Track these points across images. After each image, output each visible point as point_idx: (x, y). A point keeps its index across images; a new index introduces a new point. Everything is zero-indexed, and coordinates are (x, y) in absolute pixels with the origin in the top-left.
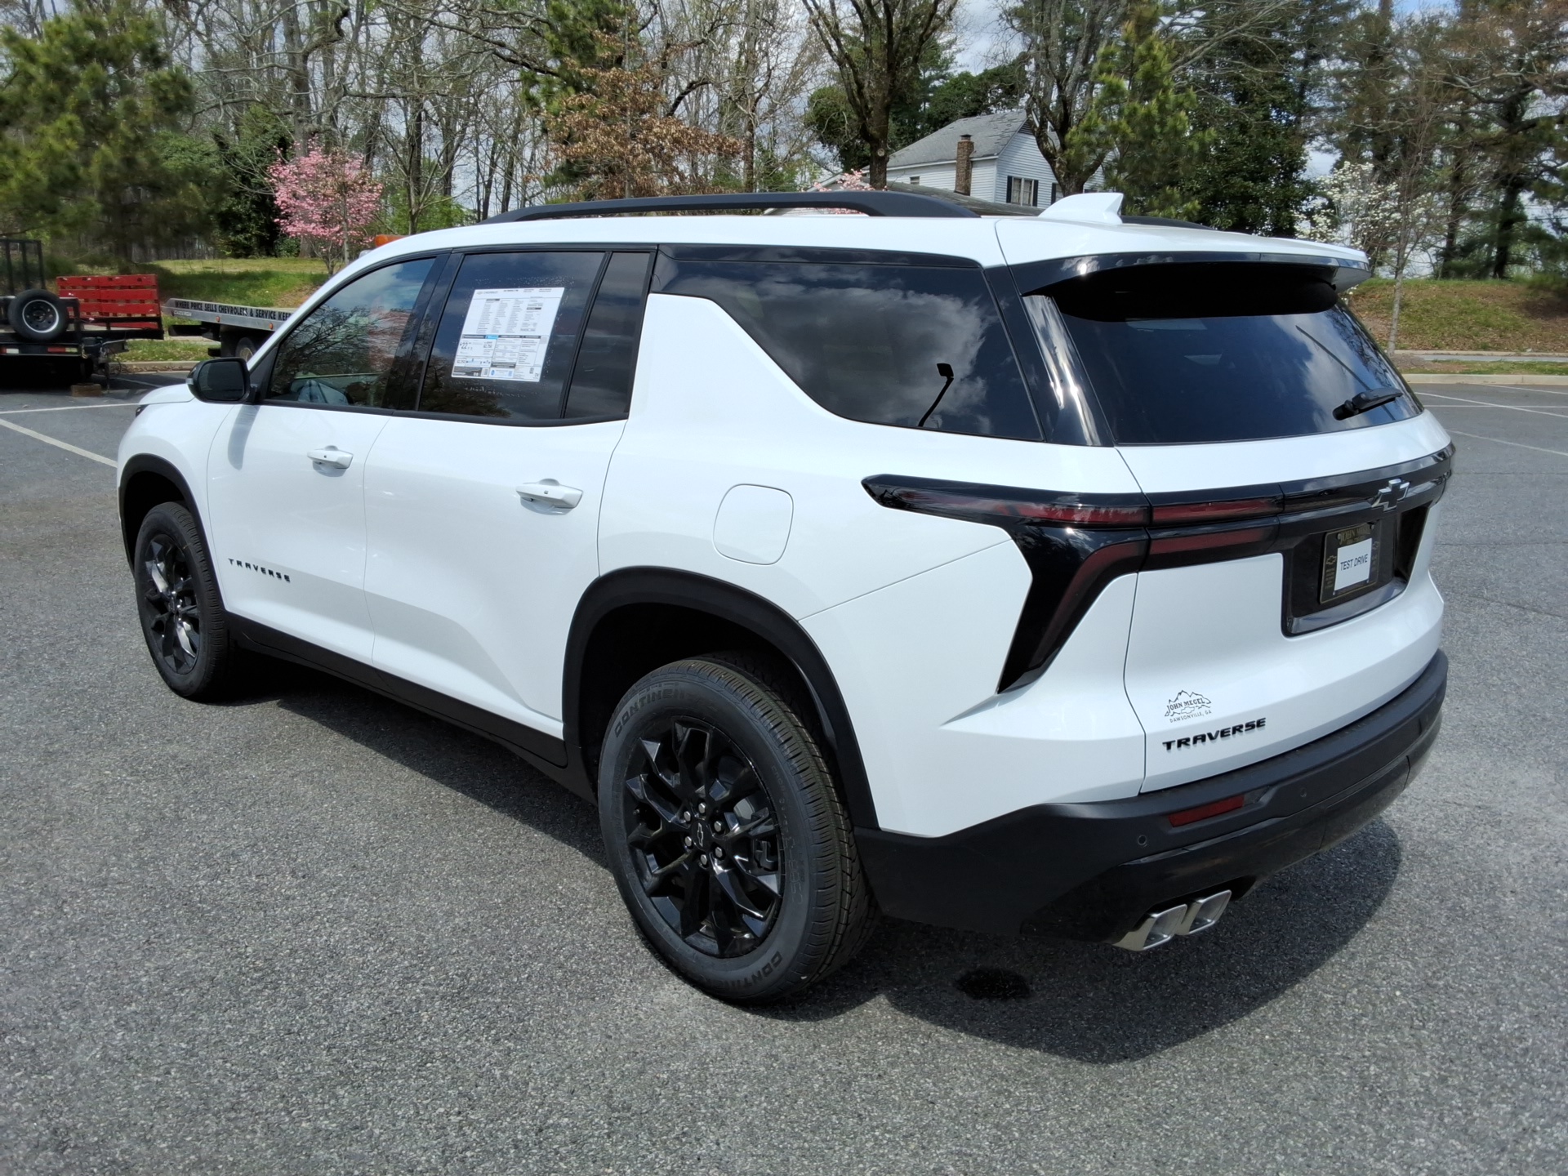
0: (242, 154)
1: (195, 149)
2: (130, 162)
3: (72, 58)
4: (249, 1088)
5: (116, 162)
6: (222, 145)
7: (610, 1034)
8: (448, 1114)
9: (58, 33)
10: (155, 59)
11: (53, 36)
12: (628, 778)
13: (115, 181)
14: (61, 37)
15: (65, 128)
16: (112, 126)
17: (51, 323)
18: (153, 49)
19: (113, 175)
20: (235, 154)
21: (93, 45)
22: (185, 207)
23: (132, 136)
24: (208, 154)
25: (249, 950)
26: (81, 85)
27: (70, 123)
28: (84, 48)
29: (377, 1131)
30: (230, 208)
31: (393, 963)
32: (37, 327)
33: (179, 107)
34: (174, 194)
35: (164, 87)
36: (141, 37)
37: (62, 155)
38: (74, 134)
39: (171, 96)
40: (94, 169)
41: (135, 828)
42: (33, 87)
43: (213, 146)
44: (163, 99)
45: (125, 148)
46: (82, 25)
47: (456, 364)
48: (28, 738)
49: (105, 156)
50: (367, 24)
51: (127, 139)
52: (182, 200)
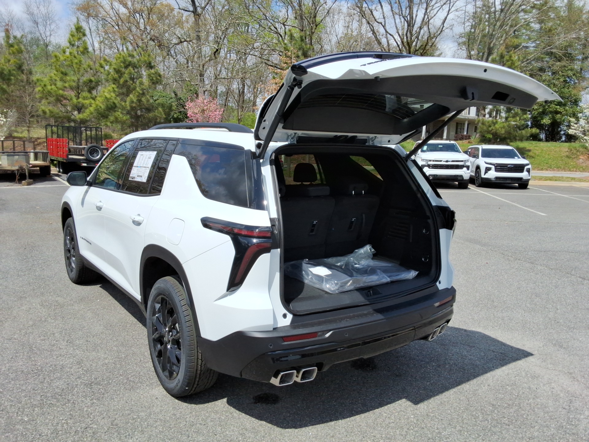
0: (182, 98)
1: (167, 96)
2: (140, 101)
3: (123, 66)
4: (11, 405)
5: (135, 101)
6: (176, 95)
7: (128, 401)
8: (63, 420)
9: (119, 58)
10: (150, 66)
11: (118, 59)
12: (153, 316)
13: (135, 107)
14: (120, 59)
15: (111, 90)
16: (135, 89)
17: (98, 155)
18: (150, 63)
19: (134, 105)
20: (180, 98)
21: (130, 62)
22: (158, 116)
23: (141, 92)
24: (171, 98)
25: (39, 364)
26: (125, 75)
27: (113, 88)
28: (127, 63)
29: (38, 422)
30: (178, 116)
31: (78, 372)
32: (93, 157)
33: (157, 82)
34: (154, 112)
35: (152, 76)
36: (146, 59)
37: (110, 99)
38: (114, 91)
39: (154, 79)
40: (128, 103)
41: (31, 323)
42: (110, 76)
43: (173, 95)
44: (152, 80)
45: (138, 96)
46: (127, 55)
47: (131, 175)
48: (18, 292)
49: (131, 99)
50: (230, 53)
51: (139, 93)
52: (157, 114)
